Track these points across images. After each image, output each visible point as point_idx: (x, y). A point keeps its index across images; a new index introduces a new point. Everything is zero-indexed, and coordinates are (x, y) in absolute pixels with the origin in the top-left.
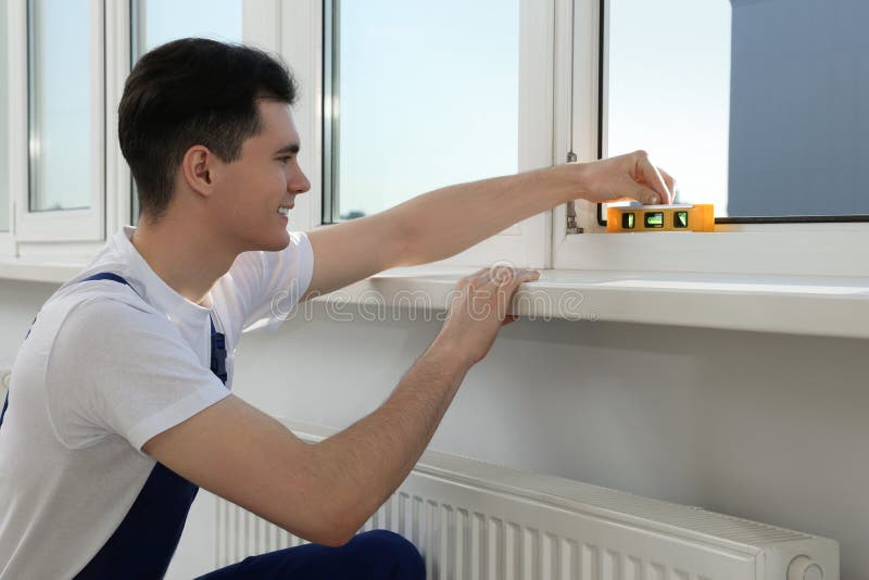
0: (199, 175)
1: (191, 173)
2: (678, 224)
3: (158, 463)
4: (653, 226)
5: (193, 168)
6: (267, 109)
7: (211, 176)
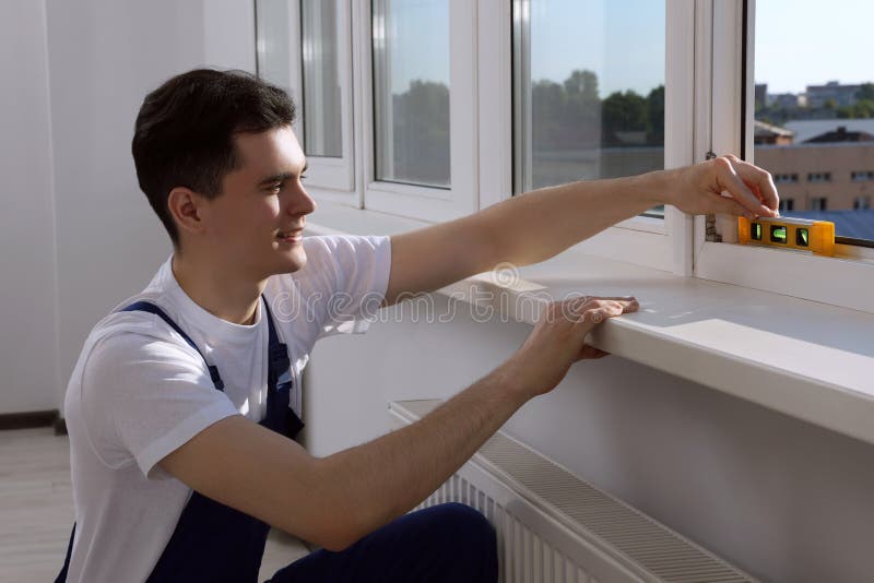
0: (188, 215)
1: (178, 215)
2: (800, 242)
3: (195, 492)
4: (779, 240)
5: (179, 211)
6: (245, 143)
7: (198, 214)
